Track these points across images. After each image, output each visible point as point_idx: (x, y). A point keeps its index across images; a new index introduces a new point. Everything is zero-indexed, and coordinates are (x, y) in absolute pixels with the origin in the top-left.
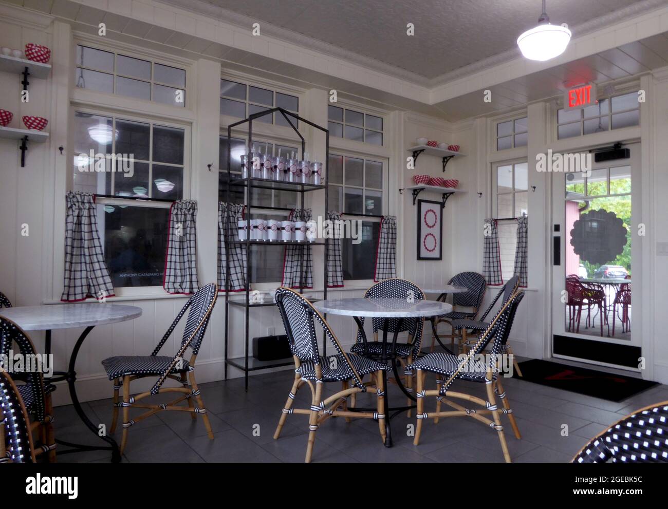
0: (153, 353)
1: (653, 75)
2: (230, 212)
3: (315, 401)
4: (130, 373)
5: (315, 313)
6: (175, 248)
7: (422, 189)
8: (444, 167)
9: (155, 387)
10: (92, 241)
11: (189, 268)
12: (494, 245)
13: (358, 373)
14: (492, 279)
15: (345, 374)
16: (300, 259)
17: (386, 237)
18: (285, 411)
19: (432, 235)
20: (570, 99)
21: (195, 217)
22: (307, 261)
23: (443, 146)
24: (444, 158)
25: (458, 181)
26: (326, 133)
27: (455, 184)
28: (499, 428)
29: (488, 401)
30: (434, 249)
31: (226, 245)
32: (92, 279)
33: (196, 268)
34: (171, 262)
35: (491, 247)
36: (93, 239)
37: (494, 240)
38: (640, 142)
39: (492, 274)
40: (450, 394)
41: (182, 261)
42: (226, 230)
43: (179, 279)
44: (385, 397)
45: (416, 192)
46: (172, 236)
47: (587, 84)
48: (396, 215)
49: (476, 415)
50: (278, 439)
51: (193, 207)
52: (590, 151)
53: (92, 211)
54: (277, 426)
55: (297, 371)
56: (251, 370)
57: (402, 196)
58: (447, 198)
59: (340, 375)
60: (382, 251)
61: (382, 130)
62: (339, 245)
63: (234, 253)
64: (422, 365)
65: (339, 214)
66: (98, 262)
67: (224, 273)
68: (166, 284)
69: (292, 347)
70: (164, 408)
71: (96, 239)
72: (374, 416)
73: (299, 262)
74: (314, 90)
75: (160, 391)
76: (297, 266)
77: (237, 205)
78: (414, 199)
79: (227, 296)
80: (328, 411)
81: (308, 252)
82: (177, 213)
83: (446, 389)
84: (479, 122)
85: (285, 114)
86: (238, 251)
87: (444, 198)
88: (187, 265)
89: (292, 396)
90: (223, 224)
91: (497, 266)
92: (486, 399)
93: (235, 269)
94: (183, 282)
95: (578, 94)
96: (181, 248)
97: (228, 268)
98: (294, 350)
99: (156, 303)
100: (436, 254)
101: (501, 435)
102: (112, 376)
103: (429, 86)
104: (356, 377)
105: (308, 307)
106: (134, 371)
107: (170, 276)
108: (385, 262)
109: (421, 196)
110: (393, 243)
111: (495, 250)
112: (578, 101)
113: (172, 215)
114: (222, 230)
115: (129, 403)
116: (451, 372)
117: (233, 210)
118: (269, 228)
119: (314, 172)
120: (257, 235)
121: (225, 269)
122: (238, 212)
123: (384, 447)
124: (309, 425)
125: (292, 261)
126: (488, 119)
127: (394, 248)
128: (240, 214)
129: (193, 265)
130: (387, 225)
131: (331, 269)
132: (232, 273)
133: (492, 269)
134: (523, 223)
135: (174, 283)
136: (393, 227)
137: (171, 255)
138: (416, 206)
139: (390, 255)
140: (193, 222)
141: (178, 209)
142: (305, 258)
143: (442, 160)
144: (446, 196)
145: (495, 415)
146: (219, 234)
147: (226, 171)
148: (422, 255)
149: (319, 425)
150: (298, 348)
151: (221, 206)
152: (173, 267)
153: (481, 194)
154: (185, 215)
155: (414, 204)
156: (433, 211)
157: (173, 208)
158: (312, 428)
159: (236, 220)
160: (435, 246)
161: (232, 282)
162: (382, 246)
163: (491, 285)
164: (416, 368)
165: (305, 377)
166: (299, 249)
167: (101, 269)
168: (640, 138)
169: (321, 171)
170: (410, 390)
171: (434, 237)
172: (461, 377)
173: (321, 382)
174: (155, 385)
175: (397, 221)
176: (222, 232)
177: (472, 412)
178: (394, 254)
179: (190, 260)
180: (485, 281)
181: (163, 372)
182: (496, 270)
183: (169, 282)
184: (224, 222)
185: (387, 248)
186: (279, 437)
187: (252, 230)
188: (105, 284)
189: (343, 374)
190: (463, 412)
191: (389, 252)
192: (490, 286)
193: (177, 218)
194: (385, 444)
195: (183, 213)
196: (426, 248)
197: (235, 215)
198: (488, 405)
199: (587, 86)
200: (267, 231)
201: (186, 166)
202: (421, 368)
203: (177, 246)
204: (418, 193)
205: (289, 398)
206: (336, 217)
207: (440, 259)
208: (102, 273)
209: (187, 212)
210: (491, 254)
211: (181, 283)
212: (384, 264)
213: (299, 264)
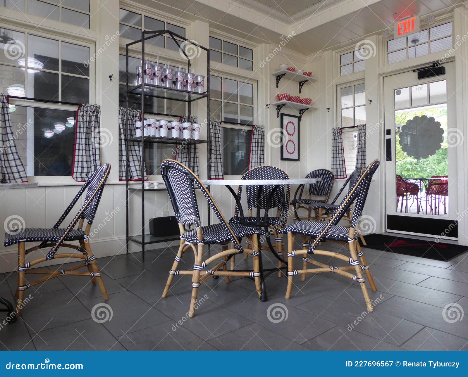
0: (55, 226)
1: (464, 6)
2: (129, 116)
3: (197, 261)
4: (25, 240)
5: (195, 180)
6: (82, 144)
7: (284, 105)
8: (300, 89)
9: (50, 253)
10: (6, 135)
11: (94, 160)
12: (340, 148)
13: (236, 236)
14: (339, 174)
15: (224, 237)
16: (188, 156)
17: (257, 142)
18: (172, 273)
19: (292, 141)
20: (399, 29)
21: (98, 118)
22: (194, 158)
23: (300, 72)
24: (300, 83)
25: (311, 99)
26: (207, 52)
27: (309, 102)
28: (361, 280)
29: (351, 258)
30: (294, 152)
31: (125, 142)
32: (6, 167)
33: (100, 160)
34: (78, 156)
35: (337, 149)
36: (7, 134)
37: (340, 144)
38: (455, 61)
39: (339, 170)
40: (316, 252)
41: (88, 154)
42: (125, 130)
43: (85, 170)
44: (260, 257)
45: (279, 107)
46: (80, 134)
47: (412, 16)
48: (264, 125)
49: (339, 271)
50: (165, 298)
51: (97, 110)
52: (414, 71)
53: (5, 109)
54: (165, 286)
55: (182, 237)
56: (147, 243)
57: (269, 110)
58: (303, 113)
59: (220, 237)
60: (254, 152)
61: (252, 59)
62: (219, 146)
63: (133, 149)
64: (292, 229)
65: (219, 121)
66: (12, 153)
67: (124, 166)
68: (75, 174)
69: (177, 216)
70: (63, 273)
71: (10, 133)
72: (251, 274)
73: (188, 159)
74: (197, 22)
75: (55, 256)
76: (186, 162)
77: (135, 111)
78: (278, 113)
79: (127, 185)
80: (210, 271)
81: (194, 150)
82: (83, 114)
83: (313, 248)
84: (327, 54)
85: (173, 35)
86: (137, 148)
87: (300, 113)
88: (92, 158)
89: (177, 259)
90: (123, 125)
91: (342, 164)
92: (349, 256)
93: (134, 163)
94: (89, 172)
95: (405, 25)
96: (87, 143)
97: (128, 161)
98: (179, 218)
99: (66, 189)
100: (295, 156)
101: (363, 287)
102: (7, 243)
103: (289, 22)
104: (234, 239)
105: (189, 175)
106: (29, 238)
107: (78, 167)
108: (256, 161)
109: (283, 111)
110: (262, 147)
111: (340, 152)
112: (405, 30)
113: (79, 117)
114: (122, 130)
115: (25, 267)
116: (318, 233)
117: (131, 114)
118: (161, 127)
119: (197, 83)
120: (150, 132)
121: (125, 162)
122: (136, 116)
123: (260, 301)
124: (192, 283)
125: (181, 158)
126: (333, 51)
127: (263, 151)
128: (137, 118)
129: (98, 157)
130: (258, 132)
131: (213, 165)
132: (131, 165)
133: (338, 166)
134: (362, 130)
135: (81, 173)
136: (262, 134)
137: (79, 150)
138: (279, 118)
139: (260, 156)
140: (97, 123)
141: (83, 112)
142: (192, 155)
143: (298, 84)
144: (302, 111)
145: (357, 269)
146: (120, 134)
147: (125, 84)
148: (285, 157)
149: (201, 282)
150: (182, 216)
151: (121, 110)
152: (80, 159)
153: (329, 109)
154: (90, 117)
155: (278, 117)
156: (292, 123)
157: (79, 111)
158: (195, 285)
159: (134, 122)
160: (295, 150)
161: (131, 173)
162: (254, 149)
163: (338, 178)
164: (286, 231)
165: (188, 241)
166: (187, 149)
167: (14, 160)
168: (454, 57)
169: (204, 82)
170: (280, 254)
171: (293, 143)
172: (327, 237)
173: (202, 244)
174: (51, 251)
175: (265, 130)
176: (122, 132)
177: (335, 268)
178: (263, 155)
179: (94, 153)
180: (333, 175)
181: (58, 239)
182: (341, 167)
183: (77, 173)
184: (124, 124)
185: (258, 150)
186: (166, 296)
187: (147, 129)
188: (19, 172)
189: (222, 236)
190: (326, 269)
191: (259, 153)
192: (337, 180)
193: (83, 119)
194: (261, 299)
195: (88, 115)
196: (288, 151)
197: (134, 118)
198: (351, 260)
199: (412, 18)
200: (159, 130)
201: (91, 77)
202: (291, 231)
203: (84, 142)
204: (281, 108)
205: (175, 261)
206: (217, 124)
207: (298, 160)
208: (16, 163)
209: (91, 114)
210: (337, 155)
211: (87, 173)
212: (255, 162)
213: (188, 160)
